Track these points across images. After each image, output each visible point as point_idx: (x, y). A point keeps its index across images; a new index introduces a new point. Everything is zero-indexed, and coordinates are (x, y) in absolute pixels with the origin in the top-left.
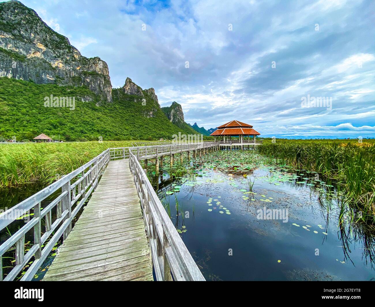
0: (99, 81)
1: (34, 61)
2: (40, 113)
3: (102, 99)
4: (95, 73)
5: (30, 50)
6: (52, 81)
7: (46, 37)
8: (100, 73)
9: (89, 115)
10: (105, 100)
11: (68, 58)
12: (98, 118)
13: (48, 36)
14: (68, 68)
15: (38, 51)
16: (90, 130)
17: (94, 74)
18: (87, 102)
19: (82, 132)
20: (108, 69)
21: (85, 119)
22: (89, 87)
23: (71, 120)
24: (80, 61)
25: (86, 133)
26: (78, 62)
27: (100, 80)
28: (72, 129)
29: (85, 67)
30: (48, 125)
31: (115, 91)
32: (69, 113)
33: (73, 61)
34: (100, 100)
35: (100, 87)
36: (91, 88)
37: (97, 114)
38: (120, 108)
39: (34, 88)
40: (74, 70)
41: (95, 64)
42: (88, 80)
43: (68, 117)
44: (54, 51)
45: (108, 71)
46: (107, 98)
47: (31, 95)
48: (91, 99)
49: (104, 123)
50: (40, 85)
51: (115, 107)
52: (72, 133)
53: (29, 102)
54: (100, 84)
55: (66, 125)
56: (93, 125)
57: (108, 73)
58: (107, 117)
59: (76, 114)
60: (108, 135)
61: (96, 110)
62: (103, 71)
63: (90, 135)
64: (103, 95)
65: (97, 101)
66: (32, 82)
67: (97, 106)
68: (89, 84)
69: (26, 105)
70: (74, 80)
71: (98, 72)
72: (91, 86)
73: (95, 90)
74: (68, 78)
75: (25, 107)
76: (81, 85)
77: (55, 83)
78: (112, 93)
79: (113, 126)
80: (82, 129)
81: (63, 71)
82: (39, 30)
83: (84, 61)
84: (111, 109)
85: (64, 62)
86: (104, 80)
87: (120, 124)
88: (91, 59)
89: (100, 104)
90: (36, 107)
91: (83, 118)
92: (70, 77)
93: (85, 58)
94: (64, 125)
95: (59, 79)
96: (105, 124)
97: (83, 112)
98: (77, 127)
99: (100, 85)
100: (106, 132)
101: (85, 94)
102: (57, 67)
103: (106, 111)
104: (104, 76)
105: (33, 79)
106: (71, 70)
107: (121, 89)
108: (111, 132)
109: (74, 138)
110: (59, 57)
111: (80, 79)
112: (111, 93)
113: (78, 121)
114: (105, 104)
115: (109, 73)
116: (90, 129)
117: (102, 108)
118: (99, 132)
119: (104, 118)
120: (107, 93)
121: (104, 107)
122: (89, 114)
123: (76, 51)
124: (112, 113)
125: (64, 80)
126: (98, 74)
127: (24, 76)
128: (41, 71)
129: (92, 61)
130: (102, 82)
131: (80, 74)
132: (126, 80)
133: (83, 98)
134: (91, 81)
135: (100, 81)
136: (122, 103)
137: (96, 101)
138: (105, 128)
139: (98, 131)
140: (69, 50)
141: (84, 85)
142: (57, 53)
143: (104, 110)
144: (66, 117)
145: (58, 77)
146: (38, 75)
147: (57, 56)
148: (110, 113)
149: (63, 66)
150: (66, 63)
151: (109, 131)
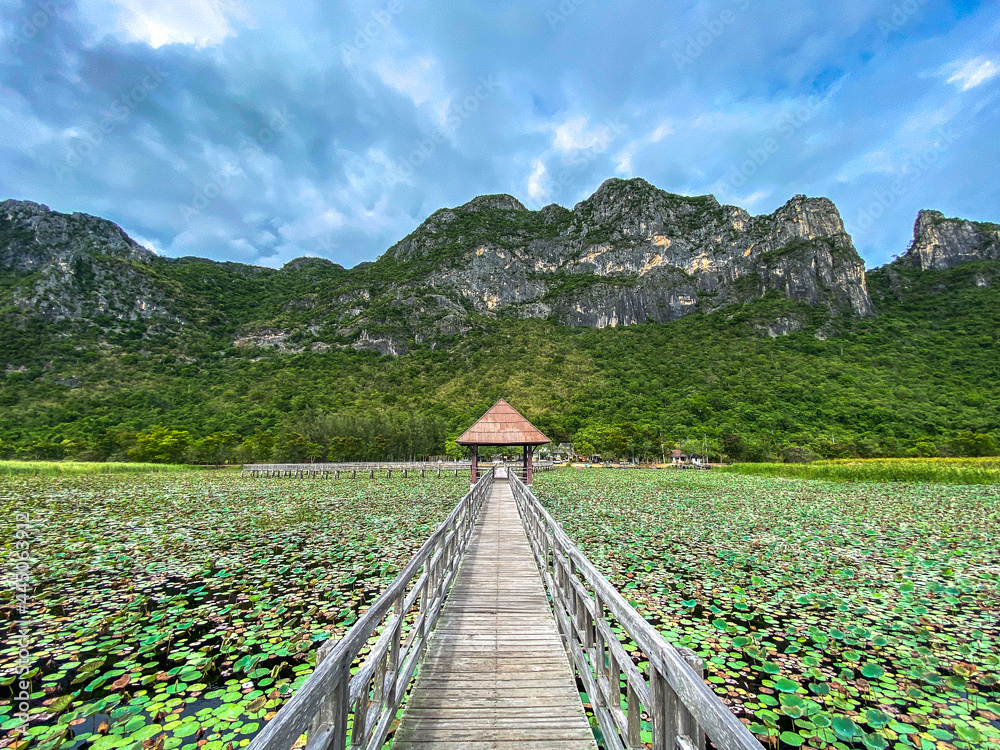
0: (813, 263)
1: (652, 277)
2: (667, 386)
3: (833, 313)
4: (797, 245)
5: (642, 257)
6: (691, 306)
7: (669, 216)
8: (811, 238)
9: (798, 371)
10: (847, 315)
11: (719, 240)
12: (832, 376)
13: (671, 213)
14: (722, 262)
15: (657, 253)
16: (811, 419)
17: (797, 249)
18: (785, 333)
19: (783, 426)
20: (838, 215)
21: (788, 386)
22: (784, 289)
23: (745, 393)
24: (748, 232)
25: (797, 430)
26: (745, 236)
27: (815, 257)
28: (751, 418)
29: (764, 241)
30: (684, 412)
31: (878, 278)
32: (736, 373)
33: (731, 240)
34: (827, 319)
35: (819, 279)
36: (791, 292)
37: (825, 363)
38: (913, 327)
39: (656, 333)
40: (737, 261)
41: (792, 220)
42: (778, 272)
43: (734, 384)
44: (687, 239)
45: (841, 220)
46: (851, 305)
47: (650, 347)
48: (795, 324)
49: (862, 388)
50: (668, 324)
51: (889, 328)
52: (752, 431)
53: (645, 365)
54: (817, 269)
55: (732, 407)
56: (817, 401)
57: (839, 227)
58: (865, 367)
59: (758, 374)
60: (891, 431)
61: (818, 352)
62: (821, 229)
63: (815, 435)
64: (835, 301)
65: (817, 323)
66: (652, 321)
67: (821, 339)
68: (781, 282)
69: (639, 371)
70: (740, 288)
71: (806, 238)
72: (790, 286)
73: (804, 294)
74: (725, 289)
75: (637, 376)
76: (761, 292)
77: (697, 312)
78: (867, 285)
79: (900, 396)
80: (782, 417)
81: (712, 274)
82: (652, 211)
83: (761, 226)
84: (876, 336)
85: (711, 253)
86: (831, 252)
87: (928, 383)
88: (777, 211)
89: (828, 331)
90: (659, 373)
91: (781, 380)
92: (731, 283)
93: (761, 217)
94: (727, 409)
95: (705, 298)
96: (867, 394)
97: (777, 364)
98: (764, 411)
99: (817, 274)
100: (877, 420)
101: (775, 313)
102: (698, 271)
103: (856, 348)
104: (827, 240)
105: (652, 317)
106: (731, 264)
107: (900, 261)
108: (900, 421)
109: (755, 447)
110: (700, 246)
111: (754, 279)
112: (862, 286)
113: (766, 391)
114: (847, 325)
115: (842, 223)
116: (809, 413)
117: (841, 343)
118: (846, 423)
119: (853, 373)
120: (848, 289)
121: (846, 336)
122: (797, 368)
123: (736, 213)
124: (883, 350)
125: (716, 295)
126: (806, 244)
127: (638, 316)
128: (667, 293)
129: (783, 215)
130: (824, 260)
131: (754, 266)
132: (918, 223)
133: (772, 326)
134: (787, 272)
135: (816, 261)
136: (917, 310)
137: (814, 324)
138: (867, 407)
139: (842, 420)
140: (720, 220)
141: (768, 288)
142: (693, 240)
143: (847, 345)
144: (729, 386)
145: (702, 295)
146: (662, 304)
147: (694, 247)
148: (875, 352)
149: (710, 264)
150: (718, 252)
151: (891, 419)
